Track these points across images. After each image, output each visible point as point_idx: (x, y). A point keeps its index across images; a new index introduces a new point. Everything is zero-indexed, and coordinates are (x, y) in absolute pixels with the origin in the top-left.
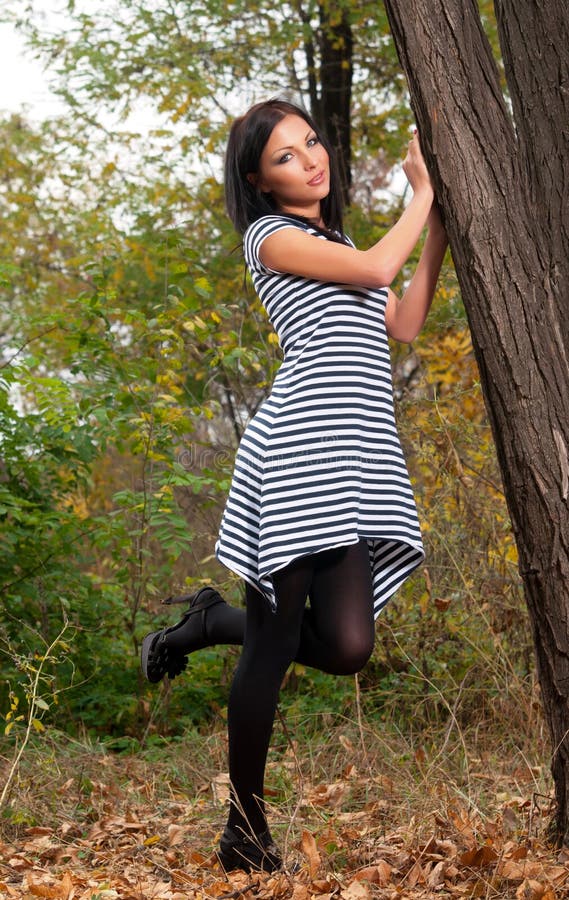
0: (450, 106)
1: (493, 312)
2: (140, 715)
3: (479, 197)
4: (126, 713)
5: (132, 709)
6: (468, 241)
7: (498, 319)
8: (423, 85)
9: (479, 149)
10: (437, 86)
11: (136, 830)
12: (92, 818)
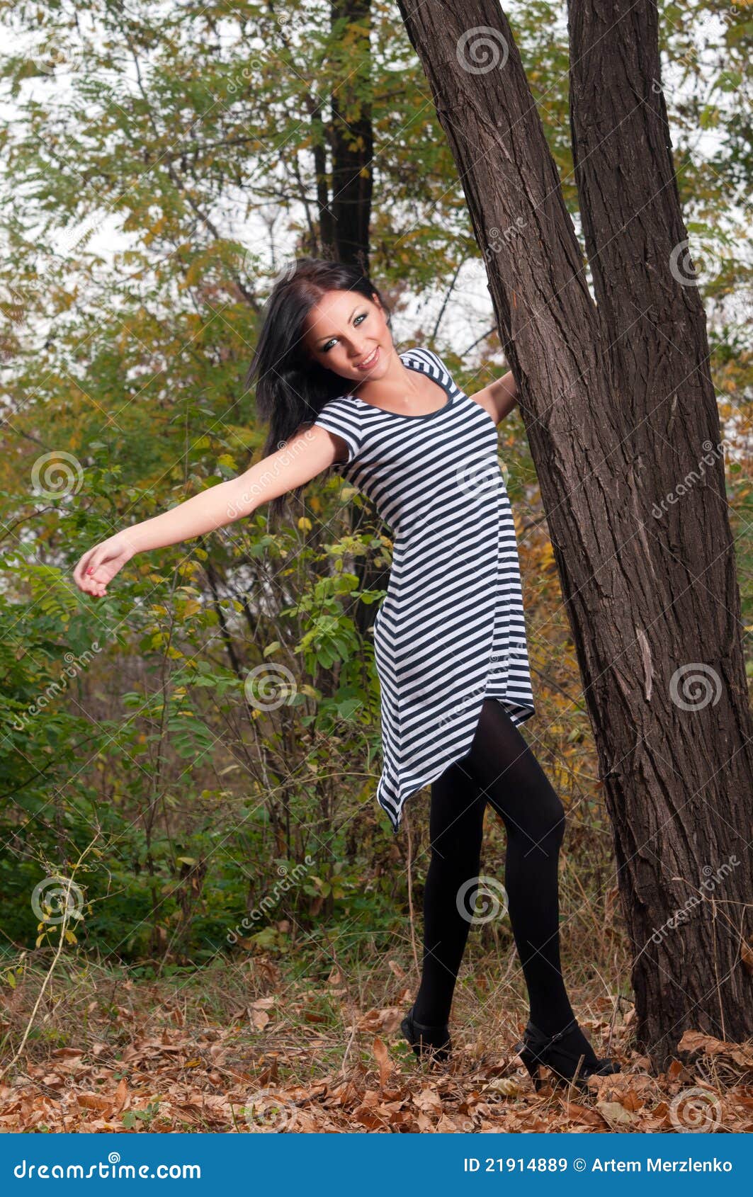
0: (530, 289)
1: (574, 508)
2: (154, 943)
3: (560, 386)
4: (139, 940)
5: (146, 936)
6: (548, 434)
7: (579, 516)
8: (502, 267)
9: (561, 336)
10: (517, 268)
11: (176, 1053)
12: (123, 1041)
